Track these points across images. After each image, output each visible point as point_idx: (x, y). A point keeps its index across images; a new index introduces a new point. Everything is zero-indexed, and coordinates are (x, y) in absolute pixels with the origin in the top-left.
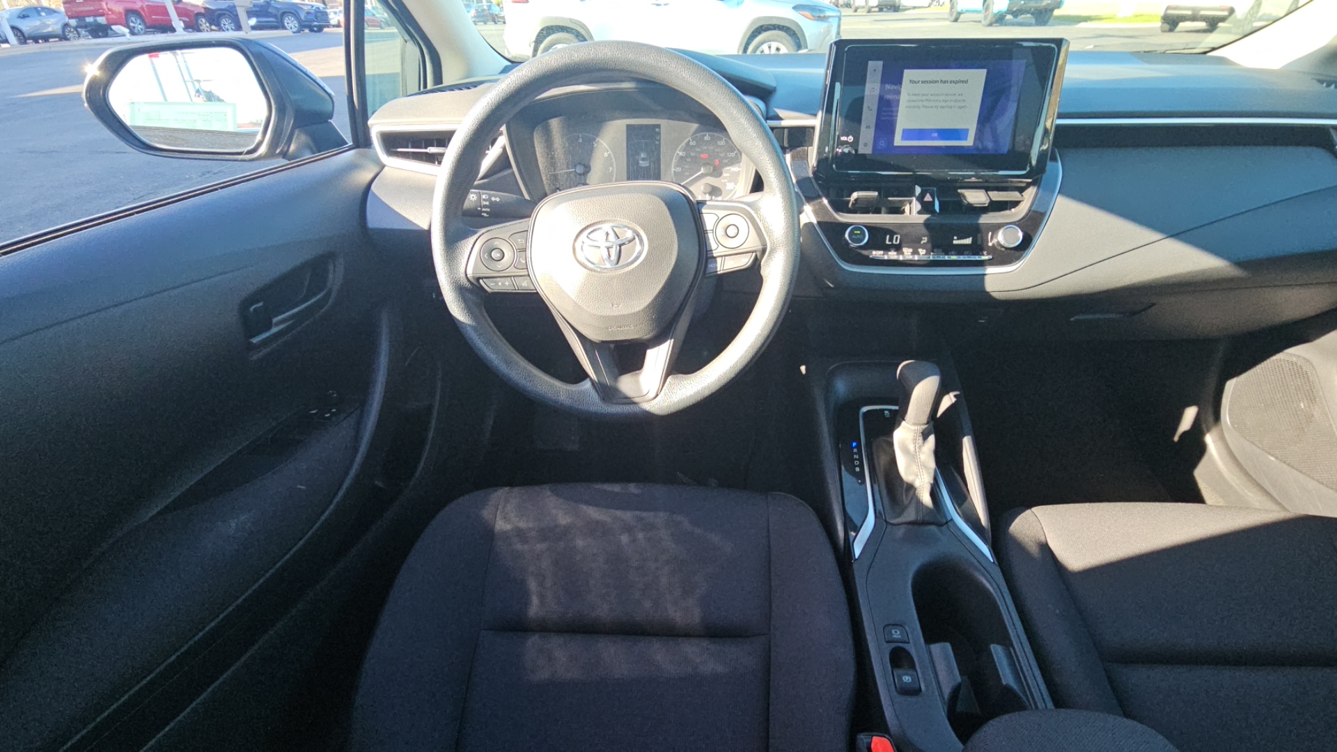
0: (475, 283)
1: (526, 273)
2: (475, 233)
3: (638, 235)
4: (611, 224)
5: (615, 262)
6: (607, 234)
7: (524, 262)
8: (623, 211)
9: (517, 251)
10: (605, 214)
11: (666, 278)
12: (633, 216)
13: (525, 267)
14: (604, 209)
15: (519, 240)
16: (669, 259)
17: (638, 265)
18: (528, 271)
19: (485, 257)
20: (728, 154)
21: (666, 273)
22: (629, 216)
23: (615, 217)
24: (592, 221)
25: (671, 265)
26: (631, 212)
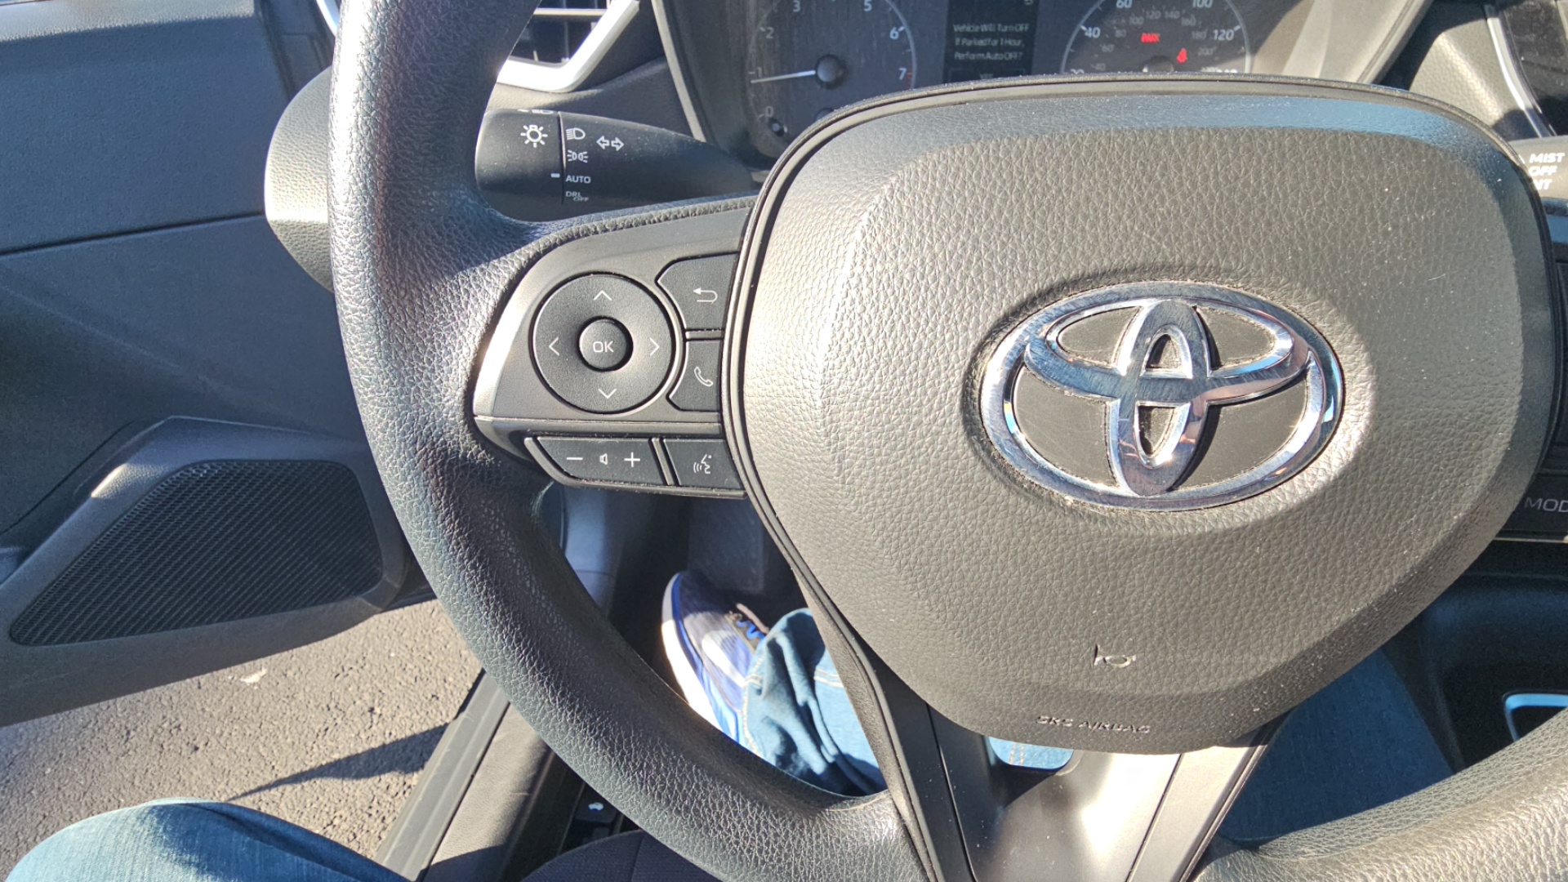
0: (506, 446)
1: (714, 427)
2: (519, 238)
3: (1324, 353)
7: (709, 383)
8: (1269, 224)
9: (688, 335)
10: (1165, 230)
11: (1396, 576)
12: (1316, 249)
13: (713, 405)
14: (1162, 199)
15: (698, 291)
16: (1446, 498)
17: (1281, 507)
18: (721, 421)
19: (550, 347)
20: (1216, 32)
21: (1404, 557)
22: (1295, 254)
23: (1225, 255)
24: (1088, 260)
25: (1445, 523)
26: (1315, 235)
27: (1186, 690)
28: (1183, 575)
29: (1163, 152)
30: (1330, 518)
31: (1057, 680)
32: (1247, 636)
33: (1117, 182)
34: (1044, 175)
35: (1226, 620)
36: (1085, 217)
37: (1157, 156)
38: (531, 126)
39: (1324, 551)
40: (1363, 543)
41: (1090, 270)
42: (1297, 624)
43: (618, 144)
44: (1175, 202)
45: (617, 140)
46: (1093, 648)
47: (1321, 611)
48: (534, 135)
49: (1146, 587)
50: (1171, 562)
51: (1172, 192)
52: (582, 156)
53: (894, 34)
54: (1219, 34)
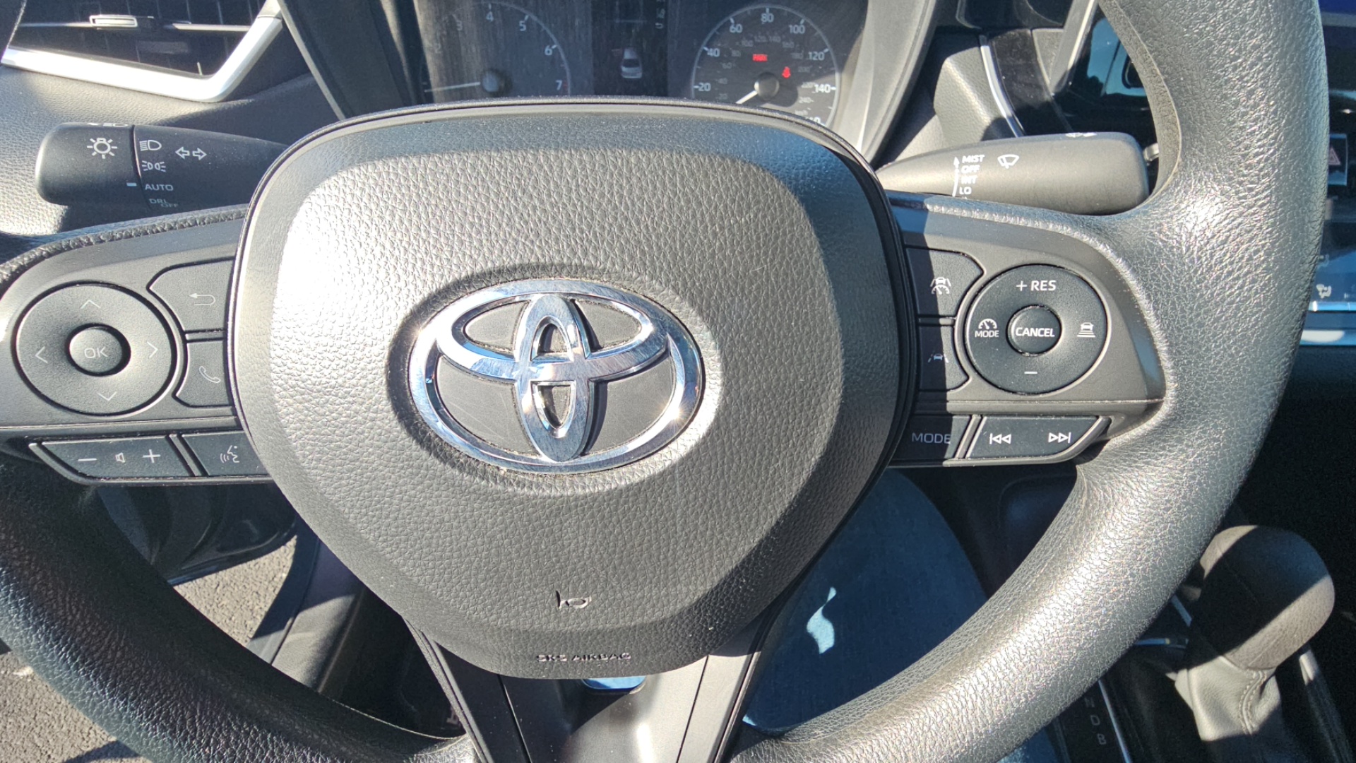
0: (12, 452)
1: (230, 420)
3: (680, 333)
4: (566, 285)
5: (575, 447)
6: (548, 329)
7: (218, 380)
8: (621, 228)
9: (188, 337)
10: (538, 235)
11: (779, 511)
12: (659, 248)
13: (225, 400)
14: (534, 208)
15: (195, 296)
16: (802, 444)
17: (668, 463)
18: (235, 414)
19: (37, 355)
20: (810, 53)
21: (780, 495)
22: (643, 252)
23: (586, 254)
24: (475, 262)
25: (806, 465)
26: (658, 238)
27: (639, 621)
28: (606, 526)
29: (535, 168)
30: (709, 468)
31: (533, 623)
32: (675, 570)
33: (497, 195)
34: (436, 189)
35: (654, 559)
36: (472, 225)
37: (530, 172)
38: (98, 139)
39: (714, 495)
40: (744, 486)
41: (478, 270)
42: (711, 557)
43: (200, 154)
44: (545, 211)
45: (199, 151)
46: (554, 594)
47: (727, 544)
48: (102, 147)
49: (580, 538)
50: (593, 516)
51: (542, 202)
52: (159, 166)
53: (548, 51)
54: (813, 55)
